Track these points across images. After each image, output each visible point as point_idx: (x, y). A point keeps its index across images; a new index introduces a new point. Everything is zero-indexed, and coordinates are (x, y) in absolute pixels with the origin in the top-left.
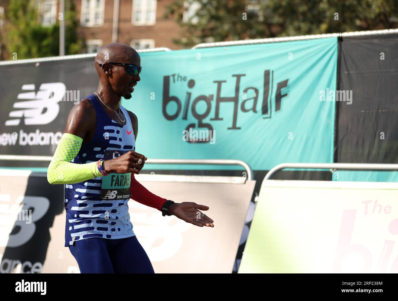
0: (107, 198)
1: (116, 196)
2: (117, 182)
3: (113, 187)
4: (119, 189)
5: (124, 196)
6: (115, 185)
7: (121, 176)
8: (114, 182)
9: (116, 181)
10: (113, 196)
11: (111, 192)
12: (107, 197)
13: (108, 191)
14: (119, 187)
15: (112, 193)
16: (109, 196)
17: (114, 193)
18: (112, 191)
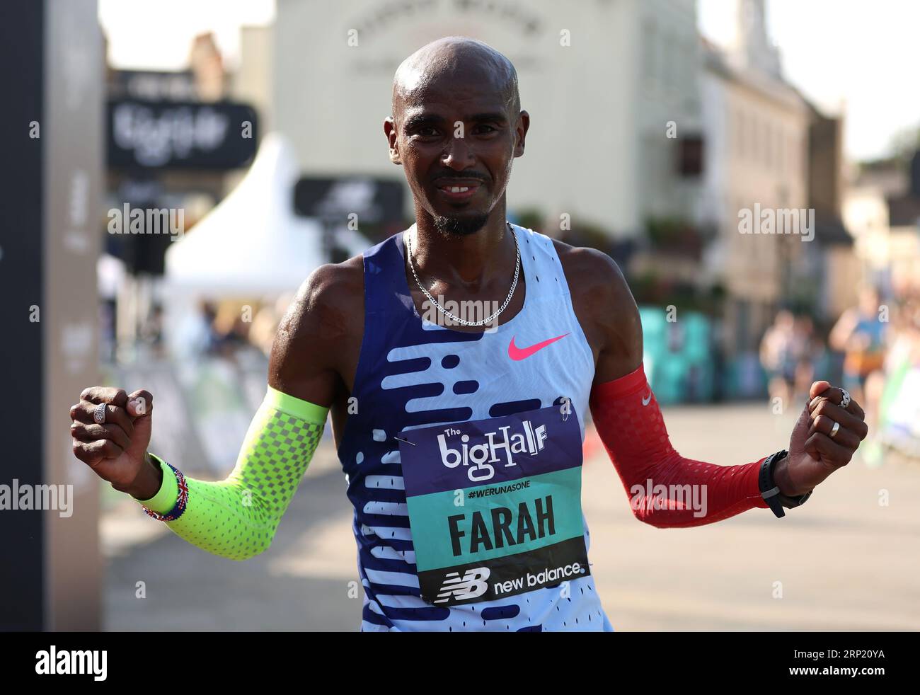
0: (452, 597)
1: (490, 589)
2: (480, 536)
3: (467, 556)
4: (497, 559)
5: (529, 578)
6: (474, 549)
7: (495, 513)
8: (465, 542)
9: (474, 533)
10: (474, 588)
11: (462, 576)
12: (449, 594)
13: (448, 575)
14: (496, 553)
15: (465, 578)
16: (455, 593)
17: (478, 576)
18: (467, 572)
